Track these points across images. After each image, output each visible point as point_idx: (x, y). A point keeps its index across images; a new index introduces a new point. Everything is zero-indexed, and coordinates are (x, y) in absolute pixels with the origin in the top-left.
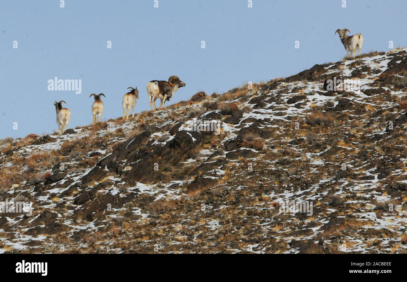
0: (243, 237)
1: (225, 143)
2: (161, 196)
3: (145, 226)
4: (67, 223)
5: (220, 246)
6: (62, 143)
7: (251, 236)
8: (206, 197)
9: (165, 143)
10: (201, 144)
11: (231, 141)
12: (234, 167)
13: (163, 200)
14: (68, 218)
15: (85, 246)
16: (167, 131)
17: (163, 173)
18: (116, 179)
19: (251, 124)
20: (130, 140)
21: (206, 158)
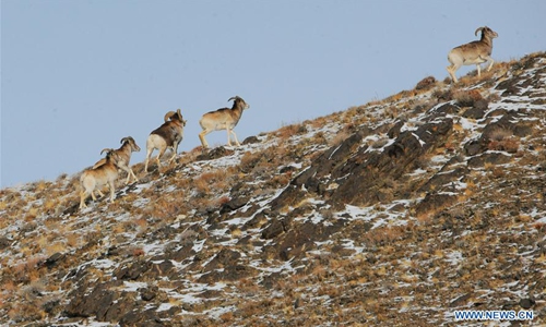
0: (496, 272)
1: (465, 145)
2: (380, 222)
3: (359, 264)
4: (254, 264)
5: (465, 286)
6: (241, 156)
7: (507, 270)
8: (442, 220)
9: (382, 150)
10: (431, 149)
11: (474, 143)
12: (479, 177)
13: (383, 228)
14: (255, 257)
15: (280, 294)
16: (384, 132)
17: (382, 190)
18: (318, 202)
19: (500, 117)
20: (335, 147)
21: (440, 167)
